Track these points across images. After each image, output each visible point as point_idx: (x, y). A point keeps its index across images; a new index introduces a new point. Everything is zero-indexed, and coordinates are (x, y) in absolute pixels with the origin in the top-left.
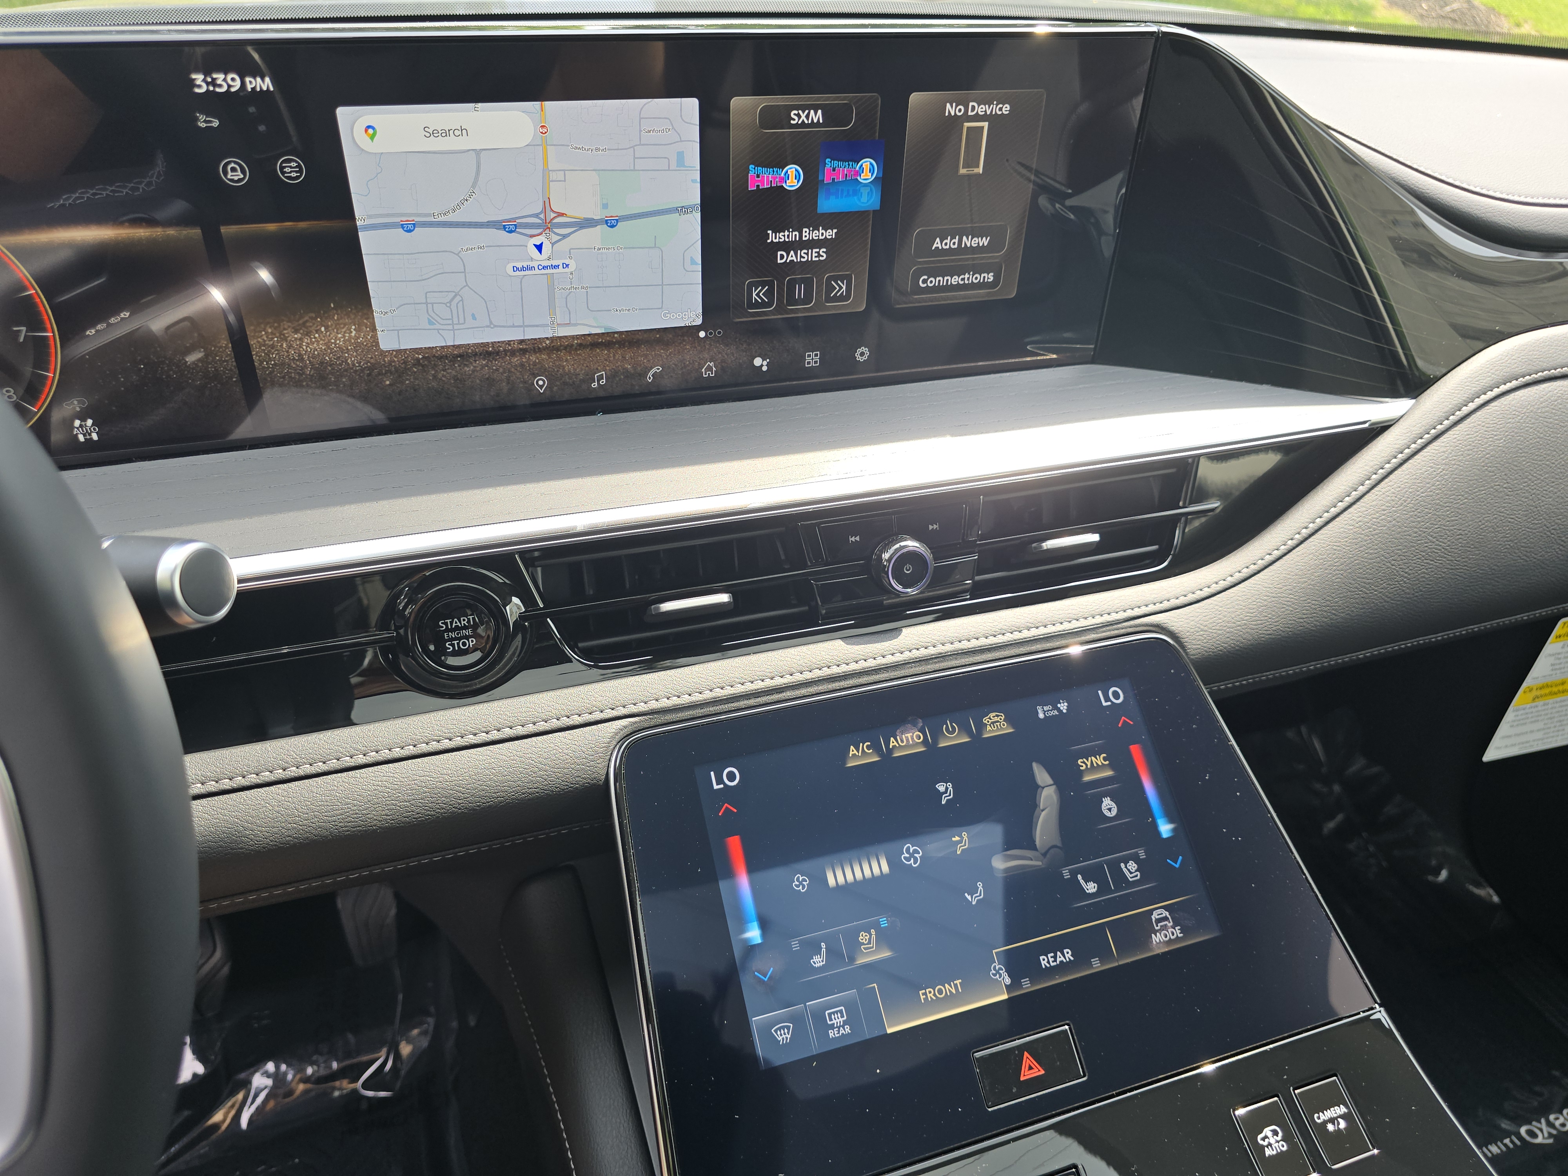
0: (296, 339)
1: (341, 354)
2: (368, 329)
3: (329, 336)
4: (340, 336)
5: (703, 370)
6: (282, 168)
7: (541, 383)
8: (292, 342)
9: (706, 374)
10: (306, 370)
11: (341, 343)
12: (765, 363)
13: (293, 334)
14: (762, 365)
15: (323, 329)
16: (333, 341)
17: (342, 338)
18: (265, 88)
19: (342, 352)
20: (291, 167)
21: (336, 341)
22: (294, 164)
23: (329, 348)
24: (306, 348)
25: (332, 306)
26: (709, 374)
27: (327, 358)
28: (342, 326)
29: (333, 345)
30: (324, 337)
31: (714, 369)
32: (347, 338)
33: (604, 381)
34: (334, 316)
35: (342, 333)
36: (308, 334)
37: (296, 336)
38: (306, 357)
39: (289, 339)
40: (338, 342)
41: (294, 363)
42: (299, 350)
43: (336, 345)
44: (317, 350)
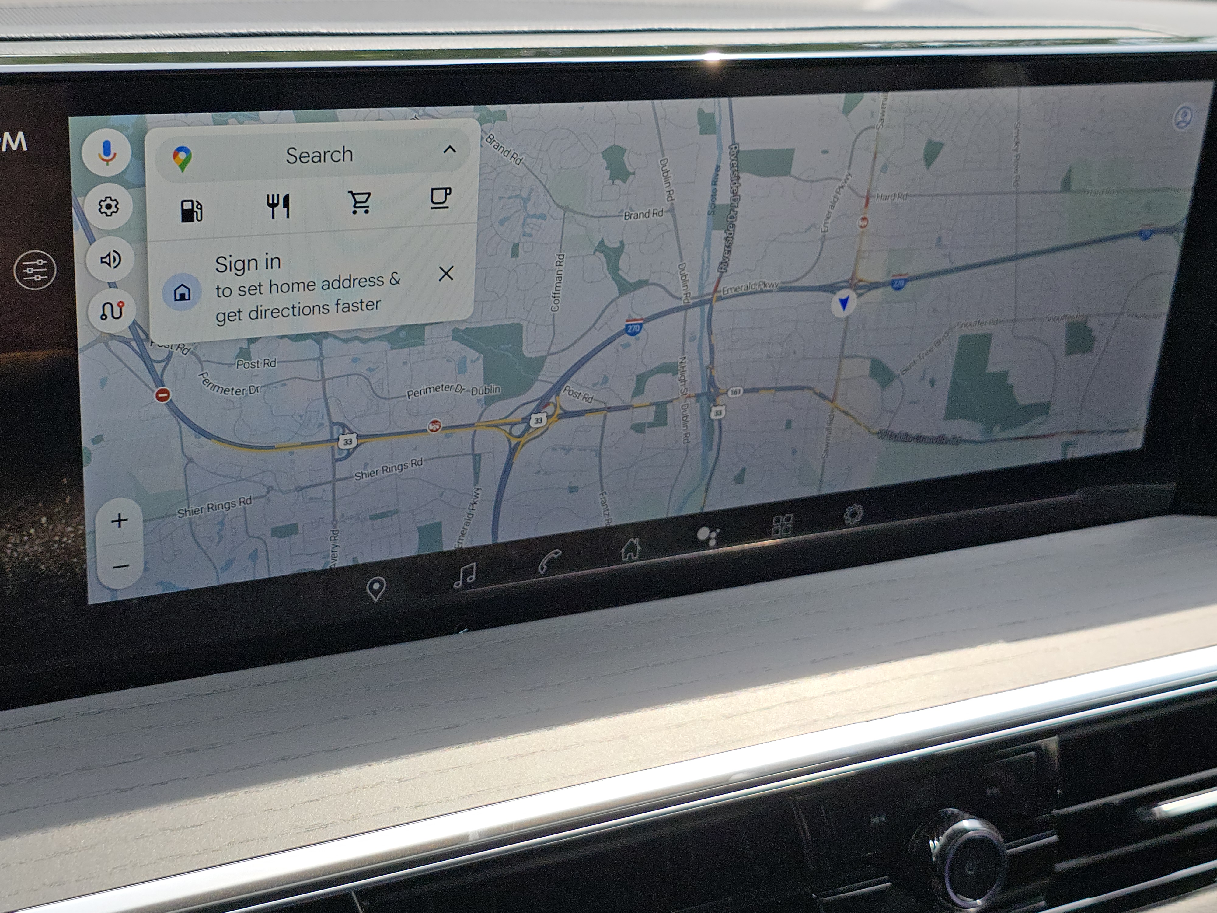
3: (53, 530)
4: (70, 529)
5: (623, 550)
6: (20, 268)
7: (376, 586)
9: (626, 557)
10: (5, 588)
11: (70, 541)
12: (714, 535)
14: (709, 539)
15: (44, 520)
16: (57, 538)
17: (72, 532)
20: (35, 266)
21: (61, 538)
22: (40, 262)
23: (48, 550)
24: (12, 553)
25: (65, 481)
26: (630, 556)
27: (43, 567)
28: (75, 513)
29: (56, 545)
30: (43, 532)
31: (639, 548)
32: (80, 532)
33: (474, 577)
34: (66, 497)
36: (18, 529)
38: (8, 567)
40: (65, 539)
43: (60, 545)
44: (28, 555)
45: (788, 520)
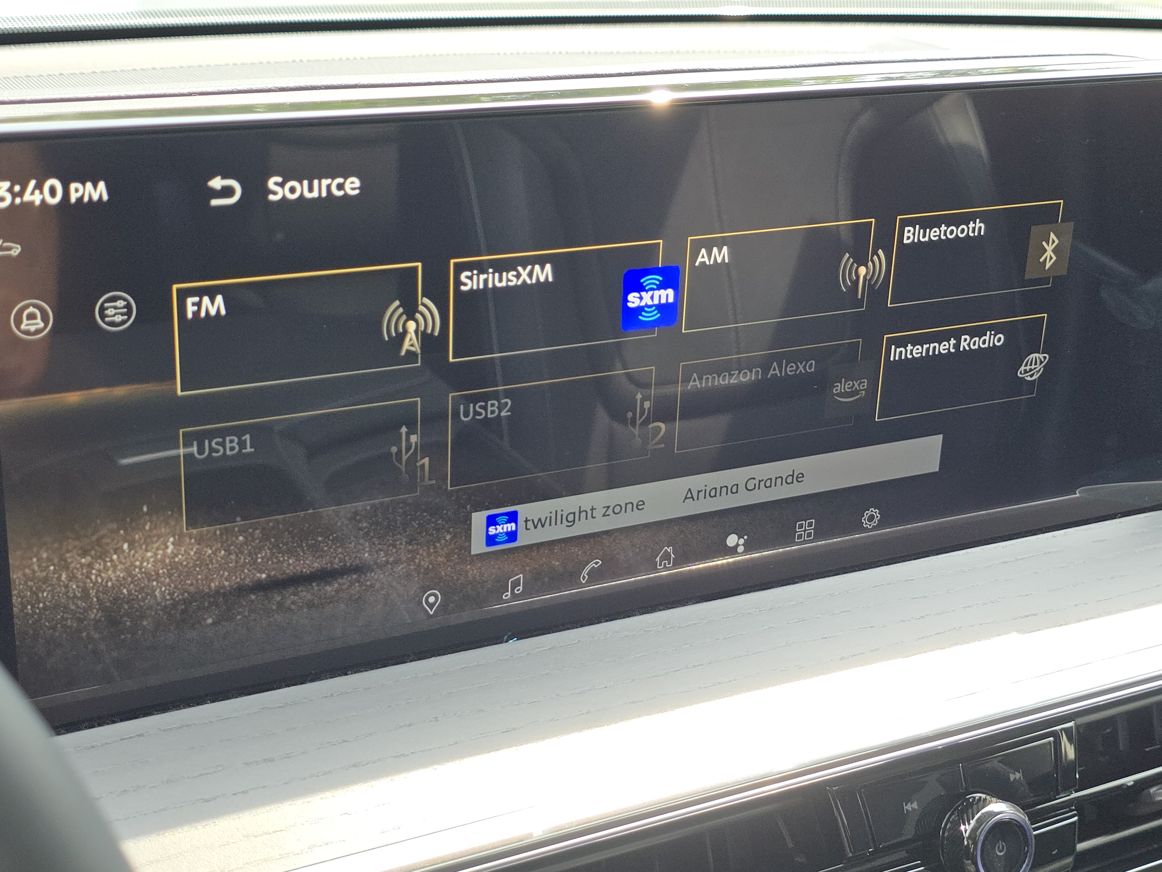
0: (82, 566)
1: (146, 582)
2: (193, 541)
3: (134, 556)
4: (149, 554)
5: (658, 558)
6: (102, 309)
7: (432, 599)
8: (75, 571)
9: (660, 565)
10: (90, 613)
11: (149, 566)
12: (742, 541)
13: (78, 558)
14: (738, 545)
15: (126, 546)
16: (138, 563)
17: (152, 557)
18: (96, 197)
19: (149, 580)
20: (115, 308)
21: (142, 563)
22: (121, 303)
23: (130, 574)
24: (96, 578)
25: (145, 509)
26: (665, 564)
27: (125, 591)
28: (155, 539)
29: (137, 570)
30: (125, 558)
31: (673, 556)
32: (159, 556)
33: (521, 588)
34: (146, 524)
35: (154, 550)
36: (102, 556)
37: (83, 560)
38: (93, 593)
39: (73, 565)
40: (145, 564)
41: (73, 603)
42: (84, 583)
43: (140, 569)
44: (111, 580)
45: (810, 525)
